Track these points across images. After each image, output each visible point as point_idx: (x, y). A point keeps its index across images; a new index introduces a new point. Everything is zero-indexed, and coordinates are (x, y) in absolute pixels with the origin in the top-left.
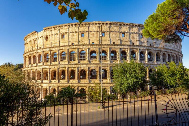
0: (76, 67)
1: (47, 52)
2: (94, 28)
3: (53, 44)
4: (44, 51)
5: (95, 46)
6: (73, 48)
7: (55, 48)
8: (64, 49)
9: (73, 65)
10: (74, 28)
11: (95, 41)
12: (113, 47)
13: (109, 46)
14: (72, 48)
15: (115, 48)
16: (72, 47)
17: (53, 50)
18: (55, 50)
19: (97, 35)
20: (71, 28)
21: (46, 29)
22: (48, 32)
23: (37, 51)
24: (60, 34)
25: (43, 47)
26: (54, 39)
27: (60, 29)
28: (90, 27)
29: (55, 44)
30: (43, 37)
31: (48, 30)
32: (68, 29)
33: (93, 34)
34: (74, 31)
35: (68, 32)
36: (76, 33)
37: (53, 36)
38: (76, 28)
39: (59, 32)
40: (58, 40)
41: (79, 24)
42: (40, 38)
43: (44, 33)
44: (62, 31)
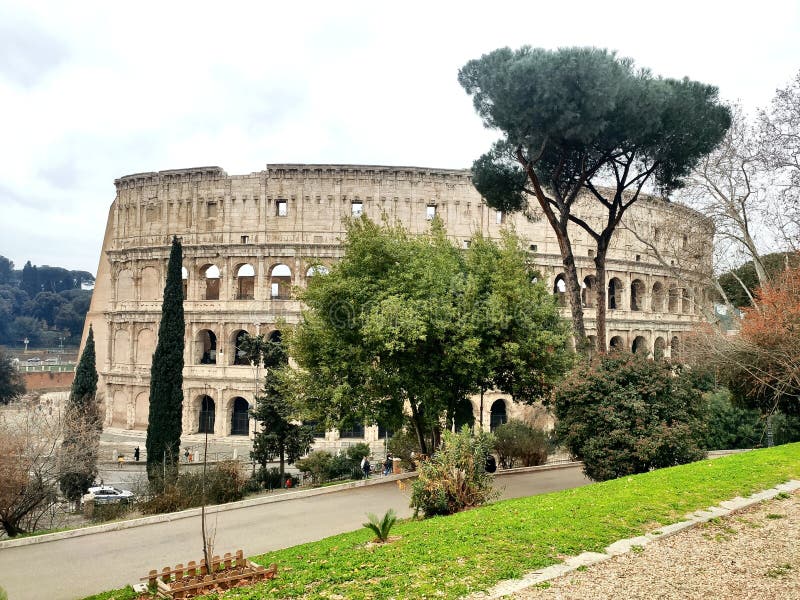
1: (284, 259)
2: (470, 192)
4: (269, 256)
10: (401, 185)
18: (321, 255)
19: (482, 219)
20: (388, 183)
21: (279, 171)
22: (285, 183)
23: (229, 252)
24: (344, 200)
25: (262, 240)
26: (315, 214)
27: (344, 181)
28: (457, 187)
29: (321, 235)
30: (263, 197)
31: (288, 176)
32: (377, 187)
33: (468, 213)
34: (400, 196)
35: (377, 196)
36: (407, 202)
37: (313, 201)
38: (407, 186)
39: (337, 188)
40: (334, 219)
41: (422, 172)
42: (244, 200)
43: (266, 185)
44: (351, 190)
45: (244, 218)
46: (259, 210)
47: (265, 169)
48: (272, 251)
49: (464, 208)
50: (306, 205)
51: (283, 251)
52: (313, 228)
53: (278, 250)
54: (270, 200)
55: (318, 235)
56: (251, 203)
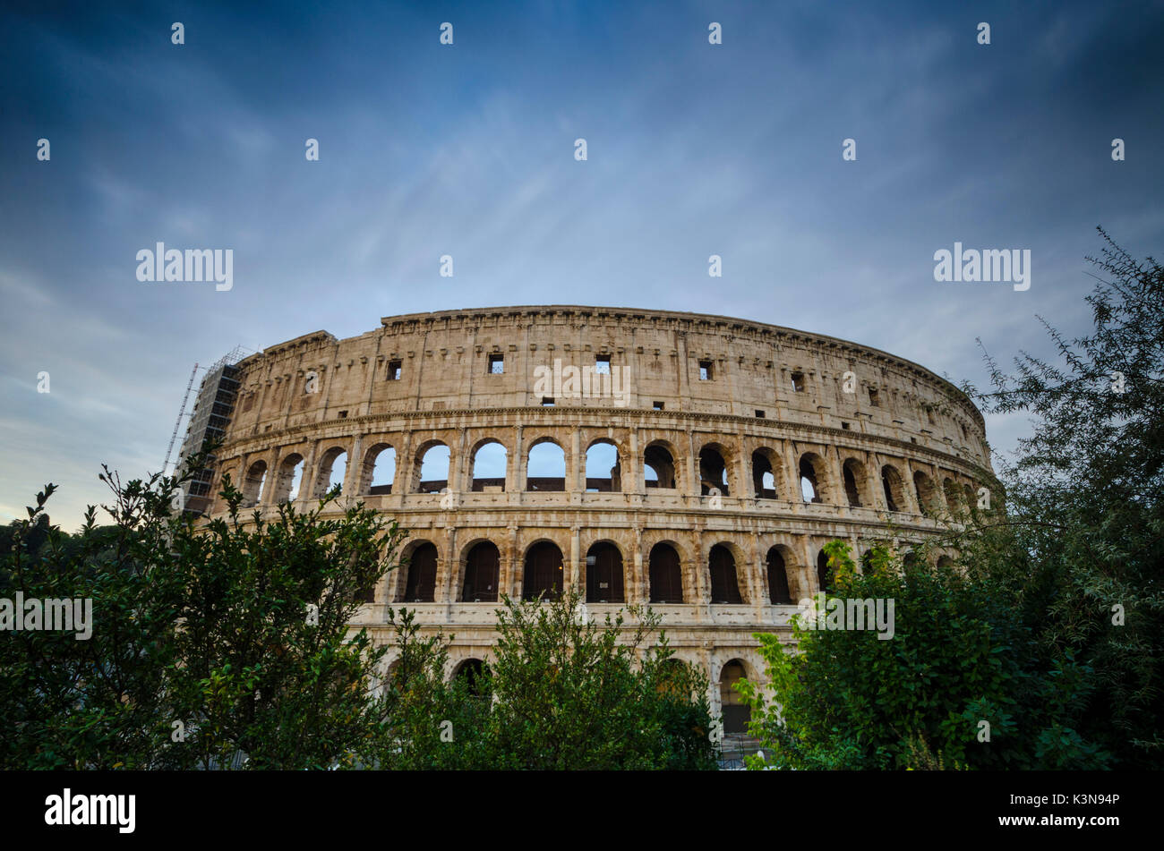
0: (568, 525)
1: (389, 436)
2: (658, 338)
3: (434, 400)
4: (369, 433)
5: (674, 421)
6: (551, 423)
7: (444, 420)
8: (496, 424)
9: (553, 517)
10: (558, 330)
11: (671, 400)
12: (763, 434)
13: (741, 426)
14: (546, 423)
15: (768, 438)
16: (548, 420)
17: (431, 427)
18: (441, 426)
19: (678, 372)
20: (540, 328)
21: (396, 325)
22: (403, 339)
23: (319, 434)
24: (479, 352)
25: (364, 411)
26: (439, 373)
27: (481, 330)
28: (639, 332)
29: (443, 399)
30: (372, 360)
31: (407, 330)
32: (524, 333)
33: (657, 365)
34: (557, 343)
35: (524, 344)
36: (567, 351)
37: (436, 357)
38: (567, 331)
39: (470, 340)
40: (463, 377)
41: (587, 313)
42: (350, 366)
43: (379, 345)
44: (489, 339)
45: (346, 388)
46: (366, 375)
47: (381, 326)
48: (373, 426)
49: (651, 359)
50: (428, 362)
51: (388, 424)
52: (433, 392)
53: (382, 424)
54: (381, 361)
55: (439, 400)
56: (357, 368)
